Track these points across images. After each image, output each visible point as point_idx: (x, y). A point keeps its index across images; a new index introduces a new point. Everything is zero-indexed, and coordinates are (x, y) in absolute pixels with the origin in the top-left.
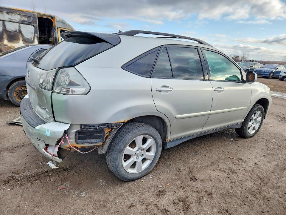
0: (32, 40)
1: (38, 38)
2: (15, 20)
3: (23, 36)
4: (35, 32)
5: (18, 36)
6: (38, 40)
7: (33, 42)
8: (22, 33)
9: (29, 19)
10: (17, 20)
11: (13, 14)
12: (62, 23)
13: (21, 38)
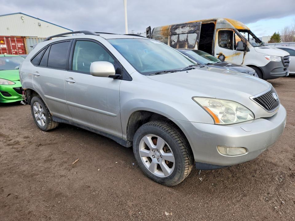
0: (194, 45)
1: (198, 43)
2: (185, 32)
3: (188, 43)
4: (197, 38)
5: (185, 44)
6: (198, 45)
7: (194, 47)
8: (188, 42)
9: (195, 28)
10: (187, 31)
11: (185, 27)
12: (222, 24)
13: (187, 46)
